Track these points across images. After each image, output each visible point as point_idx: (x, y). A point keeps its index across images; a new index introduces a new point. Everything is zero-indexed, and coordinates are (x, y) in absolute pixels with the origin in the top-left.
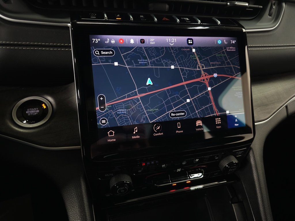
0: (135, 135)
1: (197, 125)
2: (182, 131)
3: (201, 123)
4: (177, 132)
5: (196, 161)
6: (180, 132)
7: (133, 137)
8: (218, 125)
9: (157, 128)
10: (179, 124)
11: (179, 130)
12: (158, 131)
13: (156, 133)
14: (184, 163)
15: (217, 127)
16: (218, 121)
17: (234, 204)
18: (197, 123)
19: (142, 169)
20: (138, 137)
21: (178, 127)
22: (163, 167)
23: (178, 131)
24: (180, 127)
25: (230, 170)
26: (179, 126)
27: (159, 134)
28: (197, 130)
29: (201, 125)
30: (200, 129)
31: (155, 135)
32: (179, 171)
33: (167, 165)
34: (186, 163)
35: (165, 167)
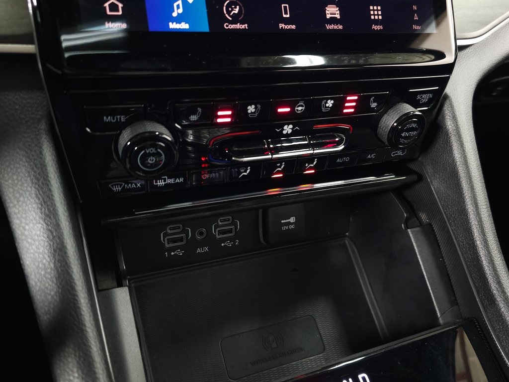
0: (178, 20)
1: (328, 16)
2: (293, 27)
3: (338, 12)
4: (281, 26)
5: (327, 105)
6: (289, 27)
7: (173, 26)
8: (376, 22)
9: (232, 10)
10: (285, 7)
11: (287, 21)
12: (236, 19)
13: (231, 22)
14: (300, 108)
15: (374, 27)
16: (376, 13)
17: (412, 229)
18: (327, 12)
19: (200, 110)
20: (184, 26)
21: (284, 16)
22: (249, 111)
23: (283, 25)
24: (288, 16)
25: (403, 135)
26: (286, 13)
27: (238, 26)
28: (329, 27)
29: (338, 16)
30: (336, 27)
31: (227, 26)
32: (289, 133)
33: (259, 106)
34: (304, 108)
35: (254, 113)
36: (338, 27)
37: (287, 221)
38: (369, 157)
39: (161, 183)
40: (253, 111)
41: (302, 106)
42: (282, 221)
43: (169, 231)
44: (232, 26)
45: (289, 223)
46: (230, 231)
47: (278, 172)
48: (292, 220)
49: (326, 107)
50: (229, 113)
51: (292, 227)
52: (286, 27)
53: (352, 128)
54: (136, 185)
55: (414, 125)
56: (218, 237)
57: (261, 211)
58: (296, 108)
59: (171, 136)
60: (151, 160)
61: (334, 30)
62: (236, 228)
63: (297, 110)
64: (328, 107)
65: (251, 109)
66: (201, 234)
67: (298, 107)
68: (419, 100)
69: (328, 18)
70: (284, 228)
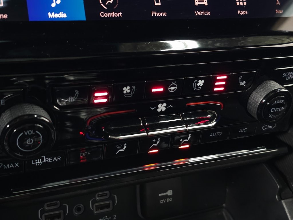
0: (57, 10)
1: (197, 4)
2: (165, 14)
3: (206, 0)
4: (154, 13)
5: (198, 85)
6: (161, 14)
7: (51, 15)
8: (242, 8)
11: (158, 9)
13: (106, 11)
14: (173, 88)
15: (239, 12)
17: (285, 201)
19: (77, 92)
20: (62, 15)
21: (156, 4)
22: (125, 92)
23: (155, 13)
24: (160, 4)
25: (271, 110)
26: (158, 2)
27: (113, 14)
28: (198, 13)
29: (206, 4)
30: (204, 13)
31: (103, 14)
32: (163, 110)
33: (134, 87)
34: (176, 88)
35: (130, 93)
36: (206, 13)
37: (164, 194)
38: (241, 131)
39: (38, 162)
40: (129, 91)
41: (175, 86)
42: (160, 195)
43: (46, 208)
44: (107, 15)
45: (167, 197)
46: (108, 206)
47: (154, 148)
48: (169, 193)
49: (197, 86)
50: (106, 94)
51: (169, 200)
52: (158, 14)
53: (222, 105)
54: (14, 165)
55: (281, 102)
56: (95, 212)
57: (138, 186)
58: (169, 88)
59: (49, 118)
60: (29, 142)
61: (202, 16)
62: (114, 203)
63: (170, 90)
64: (199, 86)
65: (127, 90)
66: (79, 209)
67: (171, 87)
68: (285, 77)
69: (196, 5)
70: (162, 201)
